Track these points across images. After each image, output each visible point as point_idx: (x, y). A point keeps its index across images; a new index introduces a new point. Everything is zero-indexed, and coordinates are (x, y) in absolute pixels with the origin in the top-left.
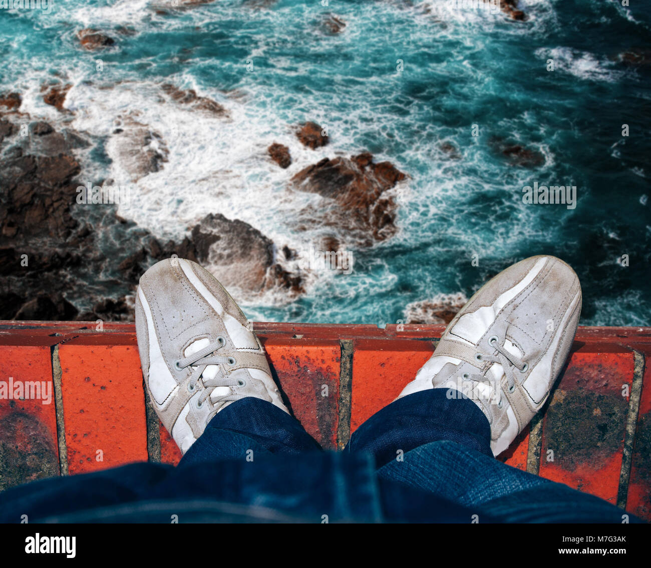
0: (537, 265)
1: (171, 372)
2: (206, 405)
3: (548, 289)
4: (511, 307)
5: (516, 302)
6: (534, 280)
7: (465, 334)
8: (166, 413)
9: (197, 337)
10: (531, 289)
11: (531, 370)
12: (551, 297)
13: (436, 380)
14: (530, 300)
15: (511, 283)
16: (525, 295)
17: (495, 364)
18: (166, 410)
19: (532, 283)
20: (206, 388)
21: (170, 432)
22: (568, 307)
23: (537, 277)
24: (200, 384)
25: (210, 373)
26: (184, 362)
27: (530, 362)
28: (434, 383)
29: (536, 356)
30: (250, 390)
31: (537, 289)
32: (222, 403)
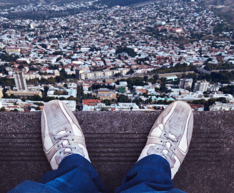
0: (174, 105)
1: (52, 141)
2: (62, 153)
3: (180, 112)
4: (168, 122)
5: (170, 119)
6: (174, 110)
7: (155, 135)
8: (49, 155)
9: (62, 130)
10: (174, 113)
11: (180, 141)
12: (181, 115)
13: (148, 153)
14: (174, 118)
15: (166, 113)
16: (172, 116)
17: (167, 143)
18: (49, 154)
19: (174, 111)
20: (63, 147)
21: (49, 161)
22: (188, 116)
23: (175, 109)
24: (61, 146)
25: (65, 143)
26: (56, 137)
27: (179, 139)
28: (147, 154)
29: (181, 136)
30: (78, 151)
31: (176, 113)
32: (68, 154)
